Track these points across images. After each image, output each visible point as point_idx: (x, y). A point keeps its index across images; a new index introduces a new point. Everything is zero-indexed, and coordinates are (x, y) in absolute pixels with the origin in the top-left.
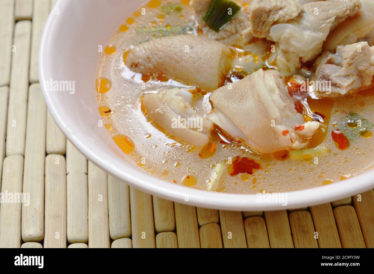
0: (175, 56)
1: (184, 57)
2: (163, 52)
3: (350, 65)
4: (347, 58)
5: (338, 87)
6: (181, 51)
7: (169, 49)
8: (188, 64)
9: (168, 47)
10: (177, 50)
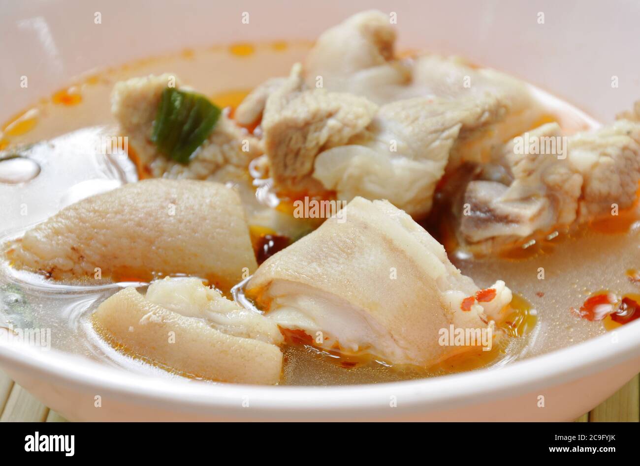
0: (142, 229)
1: (165, 225)
2: (107, 229)
3: (530, 173)
4: (521, 160)
5: (512, 221)
6: (150, 215)
7: (119, 217)
8: (180, 236)
9: (116, 213)
10: (142, 215)
